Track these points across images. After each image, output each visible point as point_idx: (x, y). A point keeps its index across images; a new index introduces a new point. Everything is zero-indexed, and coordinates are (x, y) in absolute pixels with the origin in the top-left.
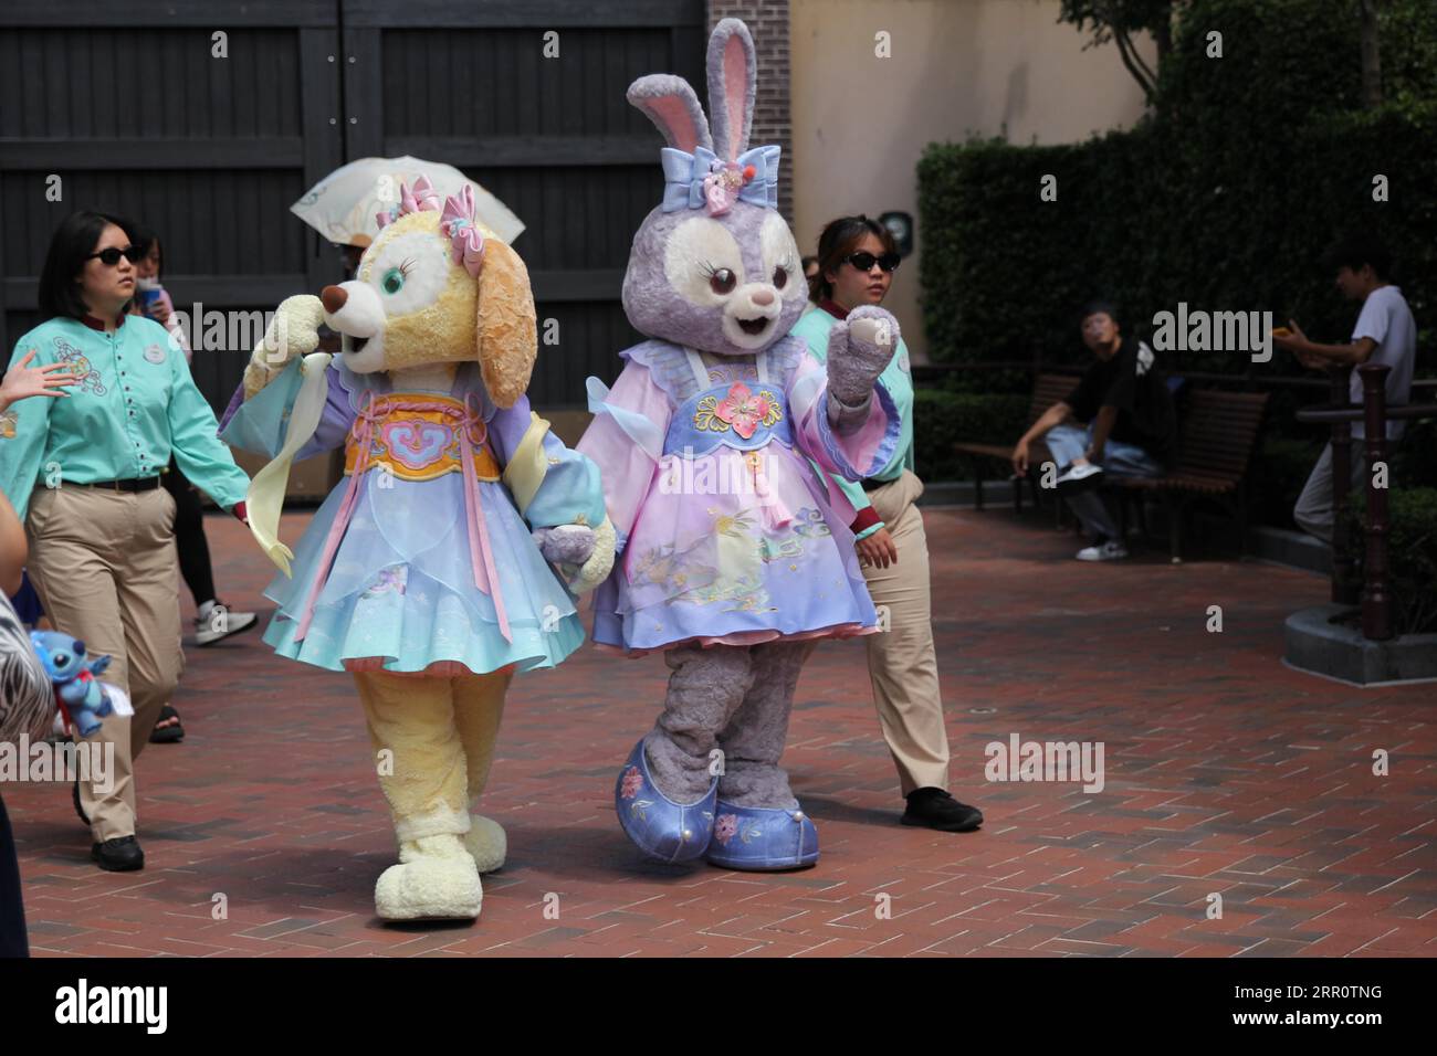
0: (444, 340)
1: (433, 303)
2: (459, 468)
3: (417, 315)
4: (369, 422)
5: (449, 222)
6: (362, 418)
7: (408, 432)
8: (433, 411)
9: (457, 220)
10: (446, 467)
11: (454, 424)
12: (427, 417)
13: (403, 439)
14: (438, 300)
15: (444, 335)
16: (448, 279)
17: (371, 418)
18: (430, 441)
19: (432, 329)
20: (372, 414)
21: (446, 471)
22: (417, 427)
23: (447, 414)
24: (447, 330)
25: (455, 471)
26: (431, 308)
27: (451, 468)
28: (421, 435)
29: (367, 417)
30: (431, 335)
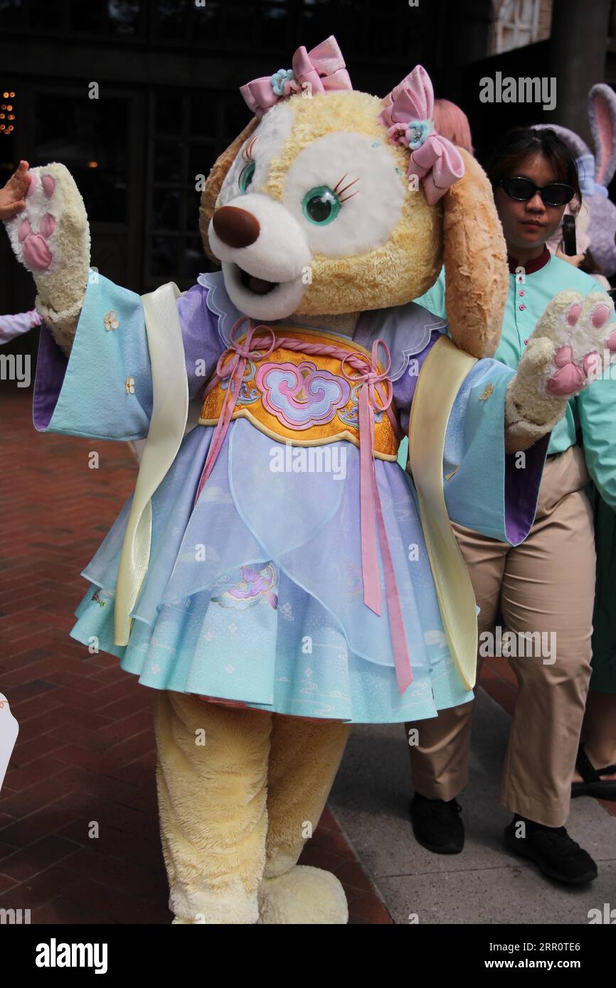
0: (390, 291)
1: (383, 242)
2: (352, 438)
3: (363, 259)
4: (241, 358)
5: (404, 126)
6: (233, 352)
7: (292, 379)
8: (329, 356)
9: (416, 123)
10: (334, 432)
11: (354, 377)
12: (320, 363)
13: (284, 388)
14: (391, 239)
15: (392, 284)
16: (404, 211)
17: (245, 353)
18: (320, 395)
19: (379, 278)
20: (247, 348)
21: (334, 438)
22: (304, 374)
23: (347, 363)
24: (397, 278)
25: (345, 440)
26: (380, 250)
27: (342, 435)
28: (308, 385)
29: (239, 351)
30: (375, 285)
